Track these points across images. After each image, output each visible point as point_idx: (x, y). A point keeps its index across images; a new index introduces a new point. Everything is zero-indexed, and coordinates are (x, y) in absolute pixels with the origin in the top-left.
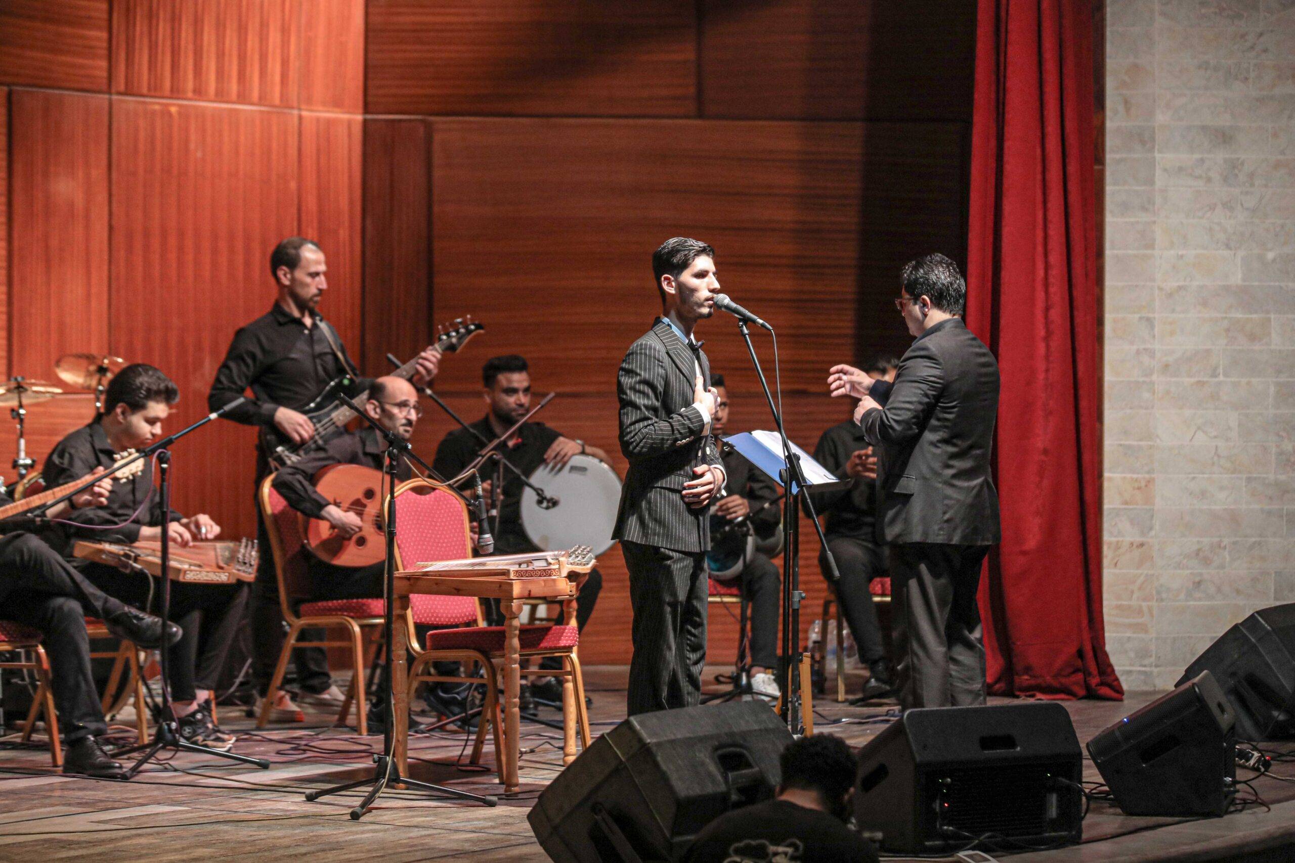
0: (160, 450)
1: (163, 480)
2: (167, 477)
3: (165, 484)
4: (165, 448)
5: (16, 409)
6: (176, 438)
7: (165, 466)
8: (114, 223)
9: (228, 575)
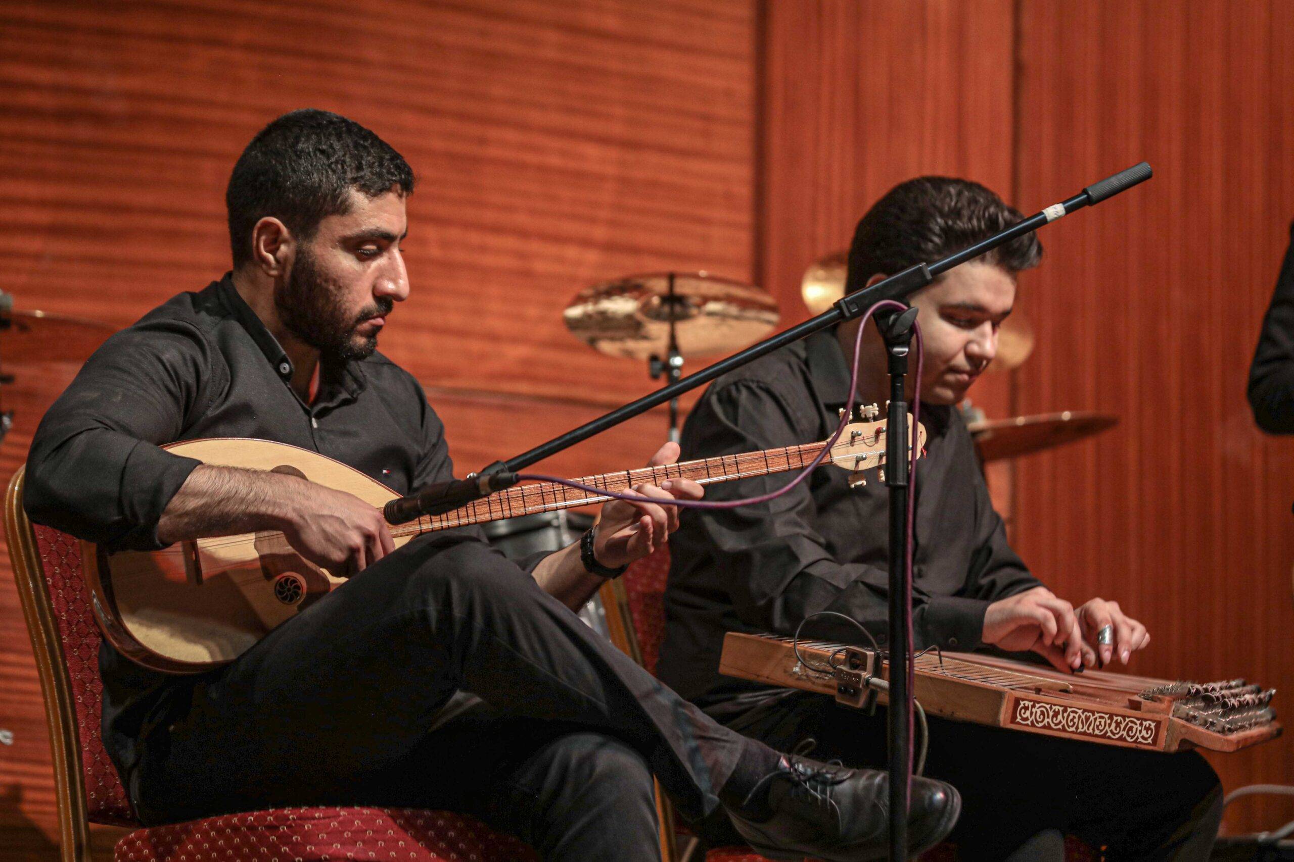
9: (1153, 725)
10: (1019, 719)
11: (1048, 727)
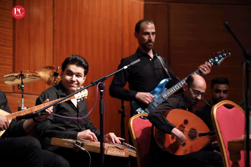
0: (100, 83)
1: (101, 98)
2: (103, 96)
3: (102, 100)
4: (102, 82)
5: (20, 85)
6: (108, 77)
7: (102, 91)
8: (55, 28)
9: (125, 153)
10: (107, 153)
11: (111, 154)
